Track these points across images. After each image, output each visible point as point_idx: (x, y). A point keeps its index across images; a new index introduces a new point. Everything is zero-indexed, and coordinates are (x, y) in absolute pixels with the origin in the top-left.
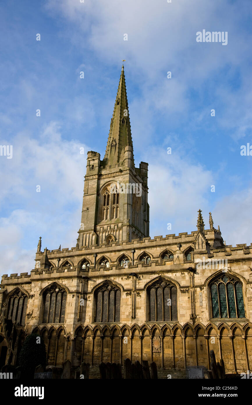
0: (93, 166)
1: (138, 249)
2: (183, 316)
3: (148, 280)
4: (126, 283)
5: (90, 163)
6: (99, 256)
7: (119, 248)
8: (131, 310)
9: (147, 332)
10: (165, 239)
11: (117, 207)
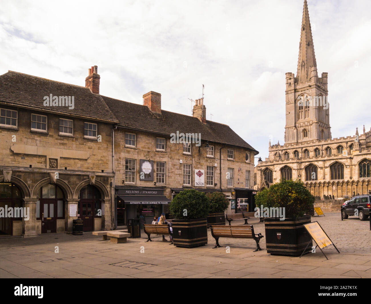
0: (290, 83)
1: (324, 145)
2: (346, 177)
3: (331, 163)
4: (320, 164)
5: (288, 81)
6: (304, 149)
7: (314, 144)
8: (323, 176)
9: (330, 184)
10: (339, 140)
11: (309, 110)
